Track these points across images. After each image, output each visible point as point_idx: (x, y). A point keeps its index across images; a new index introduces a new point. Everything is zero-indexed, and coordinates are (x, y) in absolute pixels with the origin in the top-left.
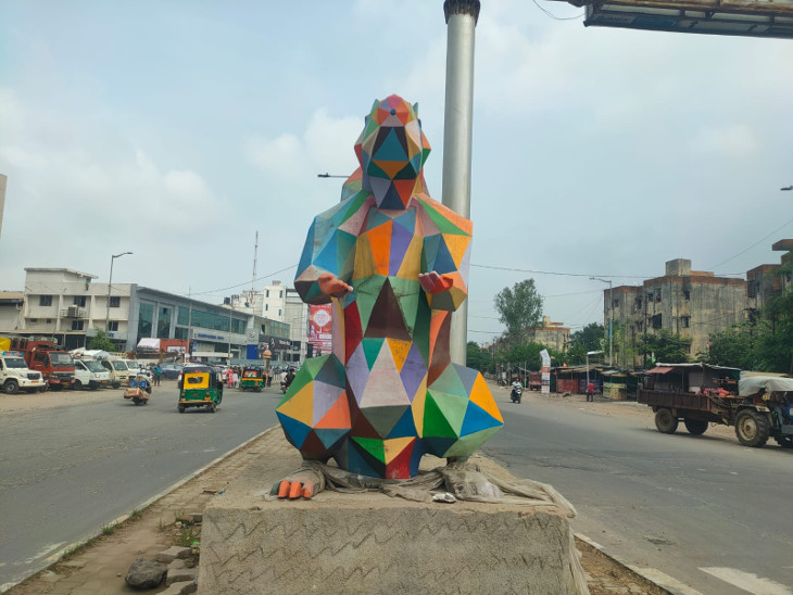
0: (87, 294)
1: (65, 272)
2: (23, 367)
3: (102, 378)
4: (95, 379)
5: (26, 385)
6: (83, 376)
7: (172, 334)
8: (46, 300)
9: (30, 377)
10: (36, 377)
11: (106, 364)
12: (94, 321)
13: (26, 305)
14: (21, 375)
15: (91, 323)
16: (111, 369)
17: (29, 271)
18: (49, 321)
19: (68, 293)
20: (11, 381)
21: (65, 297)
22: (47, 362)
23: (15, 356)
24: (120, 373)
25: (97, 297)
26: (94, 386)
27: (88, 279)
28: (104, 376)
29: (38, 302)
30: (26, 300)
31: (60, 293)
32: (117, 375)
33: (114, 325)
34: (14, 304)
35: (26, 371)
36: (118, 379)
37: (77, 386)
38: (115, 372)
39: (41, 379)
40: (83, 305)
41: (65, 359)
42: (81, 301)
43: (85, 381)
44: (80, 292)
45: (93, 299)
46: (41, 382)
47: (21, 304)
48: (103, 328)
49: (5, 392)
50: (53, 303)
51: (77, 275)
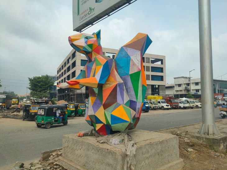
0: (189, 82)
1: (183, 77)
2: (165, 103)
3: (187, 106)
4: (184, 106)
5: (166, 108)
6: (182, 105)
7: (217, 92)
8: (180, 85)
9: (167, 106)
10: (168, 106)
11: (188, 102)
12: (192, 90)
13: (175, 87)
14: (165, 105)
15: (191, 90)
16: (189, 103)
17: (175, 78)
18: (181, 91)
19: (185, 83)
20: (163, 107)
21: (184, 84)
22: (171, 102)
23: (163, 101)
24: (192, 104)
25: (192, 83)
26: (185, 108)
27: (190, 78)
28: (187, 105)
29: (178, 86)
30: (175, 86)
31: (183, 83)
32: (191, 105)
33: (197, 90)
34: (172, 87)
35: (166, 104)
36: (192, 106)
37: (180, 108)
38: (191, 104)
39: (170, 106)
40: (189, 86)
41: (176, 101)
42: (188, 84)
43: (182, 107)
44: (188, 82)
45: (191, 84)
46: (169, 107)
47: (174, 87)
48: (195, 92)
49: (162, 109)
50: (181, 86)
51: (186, 78)
